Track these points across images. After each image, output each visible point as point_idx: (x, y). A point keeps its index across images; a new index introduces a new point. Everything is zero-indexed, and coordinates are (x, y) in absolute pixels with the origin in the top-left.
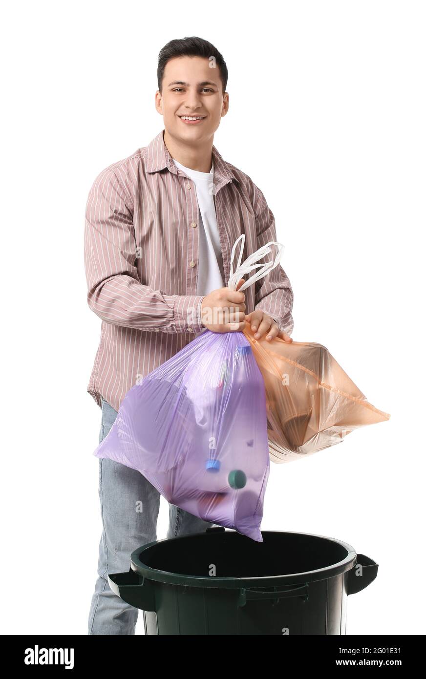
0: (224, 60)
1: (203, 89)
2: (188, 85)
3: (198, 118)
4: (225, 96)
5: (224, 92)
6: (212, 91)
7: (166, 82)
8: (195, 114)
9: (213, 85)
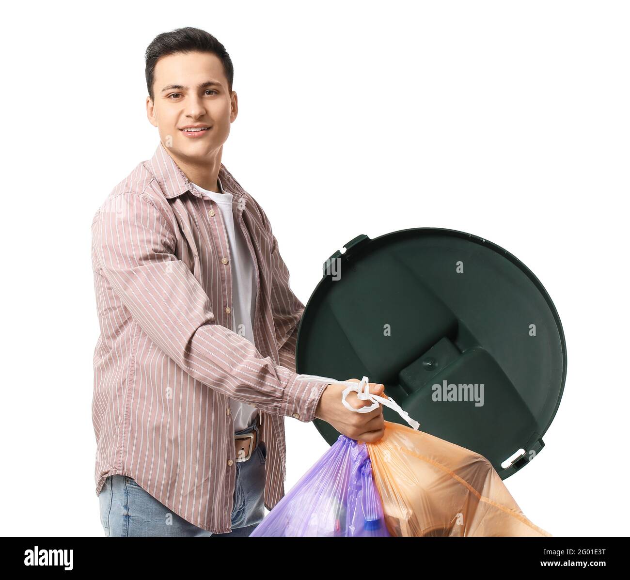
0: (227, 51)
1: (206, 90)
2: (187, 89)
3: (203, 129)
4: (233, 96)
5: (231, 92)
6: (217, 93)
7: (157, 87)
8: (198, 124)
9: (218, 85)
